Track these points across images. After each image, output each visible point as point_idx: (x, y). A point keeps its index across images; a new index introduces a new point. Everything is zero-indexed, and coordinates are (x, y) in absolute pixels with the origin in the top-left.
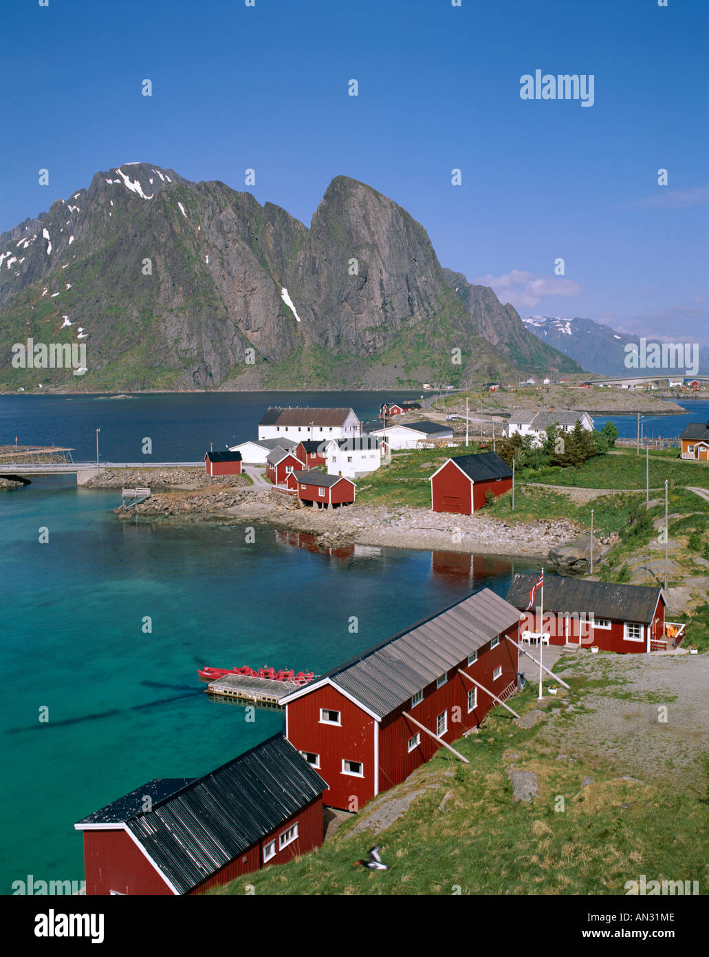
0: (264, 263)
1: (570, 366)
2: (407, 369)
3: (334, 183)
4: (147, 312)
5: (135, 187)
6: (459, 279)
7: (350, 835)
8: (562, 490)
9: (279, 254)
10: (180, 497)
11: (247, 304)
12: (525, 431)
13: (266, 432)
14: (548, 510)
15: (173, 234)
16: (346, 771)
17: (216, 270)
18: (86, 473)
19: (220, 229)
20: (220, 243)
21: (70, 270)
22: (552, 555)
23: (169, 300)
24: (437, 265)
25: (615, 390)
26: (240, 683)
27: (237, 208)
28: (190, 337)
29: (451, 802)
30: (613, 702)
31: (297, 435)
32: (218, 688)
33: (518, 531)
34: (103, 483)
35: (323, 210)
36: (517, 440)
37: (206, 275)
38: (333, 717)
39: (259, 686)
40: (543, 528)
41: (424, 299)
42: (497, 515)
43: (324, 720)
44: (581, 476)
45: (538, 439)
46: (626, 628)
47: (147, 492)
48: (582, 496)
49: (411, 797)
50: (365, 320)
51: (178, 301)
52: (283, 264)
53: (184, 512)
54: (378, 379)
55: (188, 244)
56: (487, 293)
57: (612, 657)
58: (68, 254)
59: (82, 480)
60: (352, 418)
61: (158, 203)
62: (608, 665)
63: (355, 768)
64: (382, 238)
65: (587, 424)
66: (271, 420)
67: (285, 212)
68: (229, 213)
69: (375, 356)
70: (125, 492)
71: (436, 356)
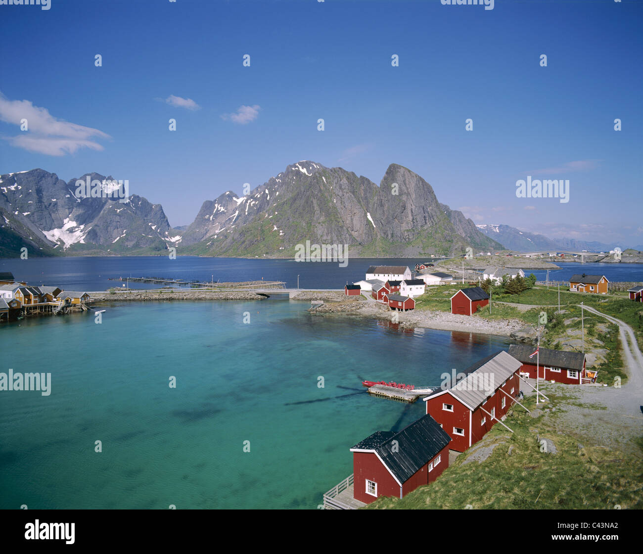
0: (359, 202)
1: (499, 247)
2: (424, 248)
3: (390, 167)
4: (309, 224)
5: (304, 171)
6: (446, 208)
7: (465, 462)
8: (513, 305)
9: (366, 198)
10: (337, 304)
11: (352, 219)
12: (492, 277)
13: (369, 276)
14: (507, 314)
15: (320, 190)
16: (455, 432)
17: (339, 205)
18: (293, 293)
19: (340, 188)
20: (340, 194)
21: (277, 207)
22: (511, 336)
23: (318, 219)
24: (437, 201)
25: (523, 258)
26: (382, 389)
27: (348, 178)
28: (327, 234)
29: (513, 451)
30: (574, 407)
31: (384, 278)
32: (373, 390)
33: (494, 323)
34: (300, 298)
35: (385, 179)
36: (488, 281)
37: (335, 207)
38: (449, 407)
39: (391, 390)
40: (506, 323)
41: (431, 217)
42: (482, 316)
43: (445, 408)
44: (521, 299)
45: (499, 281)
46: (568, 372)
47: (322, 302)
48: (523, 308)
49: (492, 447)
50: (404, 226)
51: (322, 219)
52: (368, 203)
53: (338, 311)
54: (411, 253)
55: (326, 194)
56: (459, 214)
57: (563, 385)
58: (276, 200)
59: (291, 296)
60: (408, 271)
61: (314, 177)
62: (563, 389)
63: (459, 431)
64: (412, 190)
65: (522, 274)
66: (371, 271)
67: (368, 180)
68: (344, 181)
69: (409, 242)
70: (313, 302)
71: (437, 242)
